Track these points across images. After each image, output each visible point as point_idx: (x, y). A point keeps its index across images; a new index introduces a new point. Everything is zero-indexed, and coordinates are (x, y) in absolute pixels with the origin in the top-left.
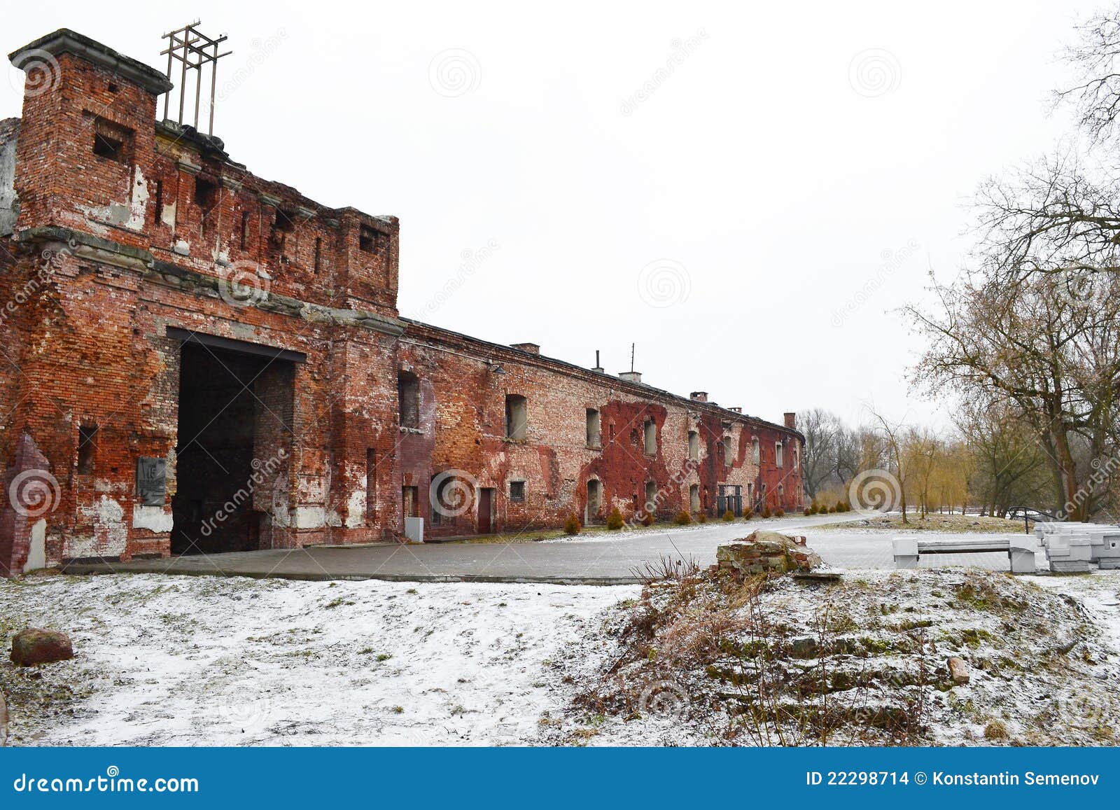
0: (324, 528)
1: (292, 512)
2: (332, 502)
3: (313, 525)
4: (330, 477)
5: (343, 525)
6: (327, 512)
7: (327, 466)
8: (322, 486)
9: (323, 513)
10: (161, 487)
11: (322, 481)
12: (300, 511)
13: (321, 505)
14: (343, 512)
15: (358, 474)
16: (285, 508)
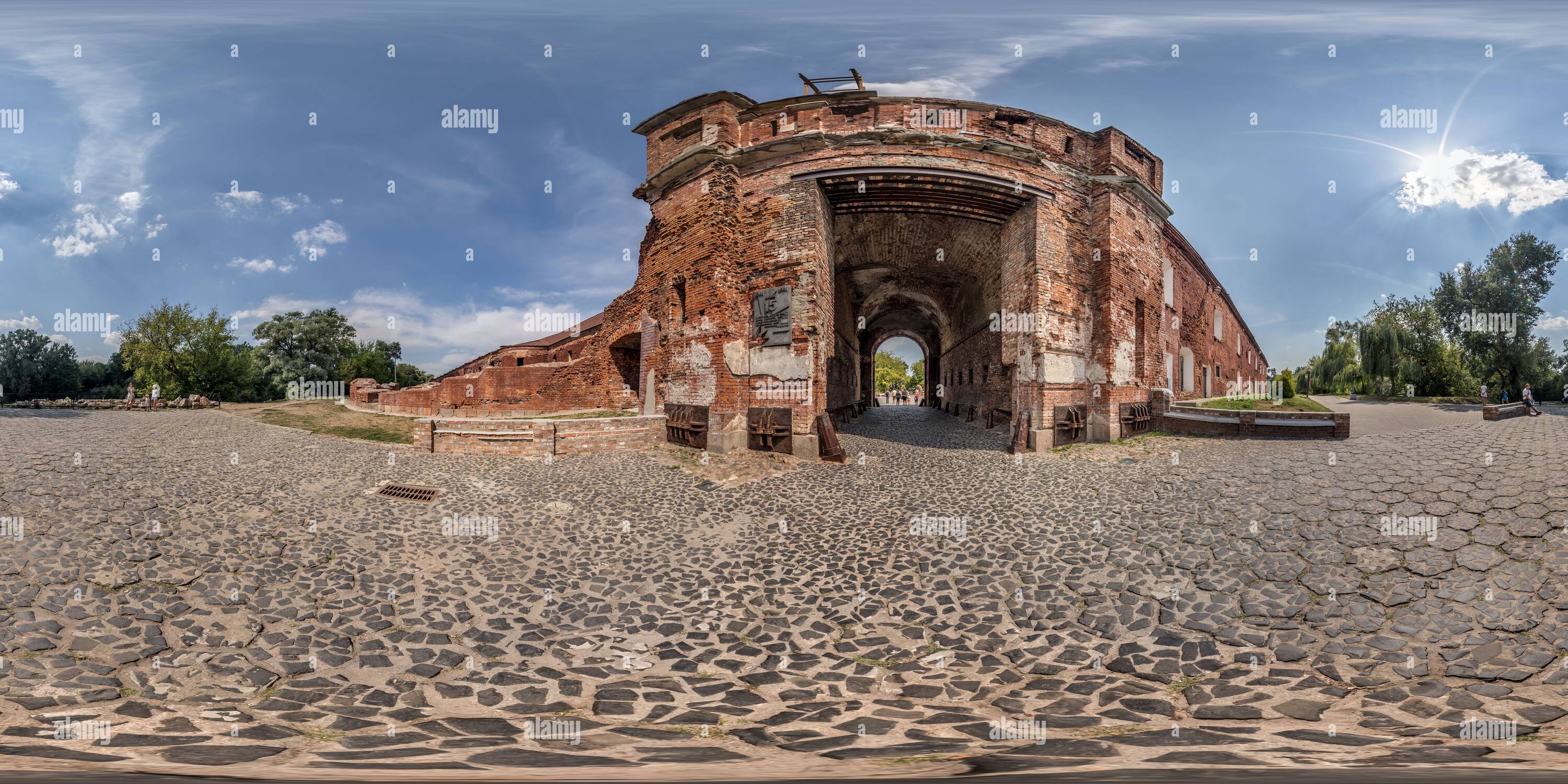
0: (1083, 384)
1: (1038, 360)
2: (1094, 353)
3: (1069, 379)
4: (1091, 323)
5: (1109, 382)
6: (1088, 364)
7: (1087, 310)
8: (1081, 331)
9: (1083, 365)
10: (784, 321)
11: (1081, 325)
12: (1049, 358)
13: (1080, 355)
14: (1108, 364)
15: (1126, 322)
16: (1029, 355)
